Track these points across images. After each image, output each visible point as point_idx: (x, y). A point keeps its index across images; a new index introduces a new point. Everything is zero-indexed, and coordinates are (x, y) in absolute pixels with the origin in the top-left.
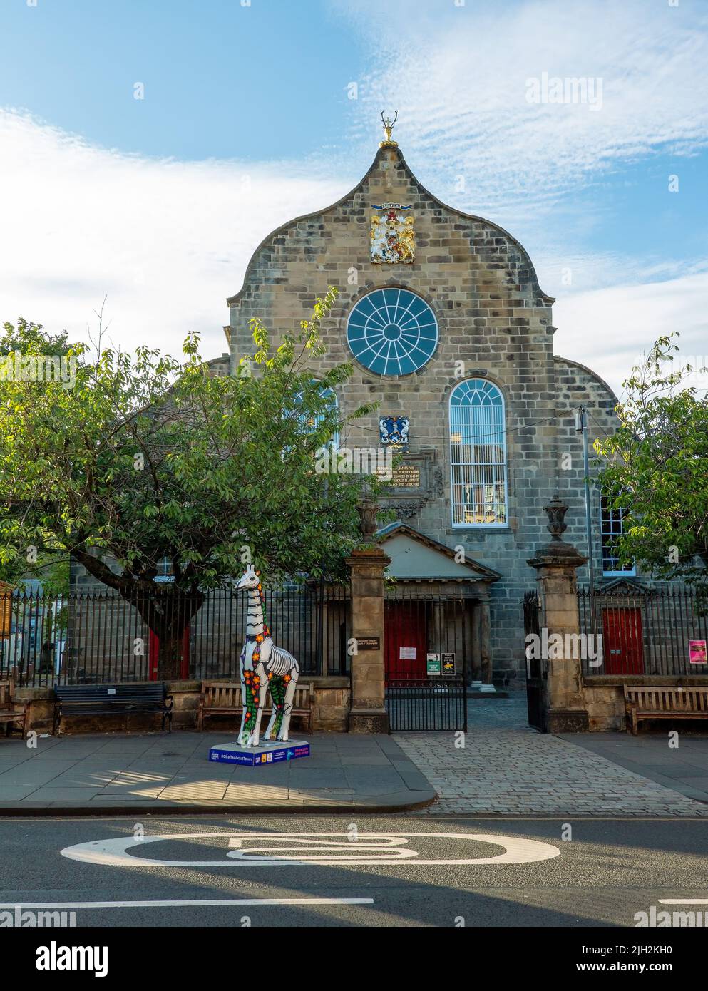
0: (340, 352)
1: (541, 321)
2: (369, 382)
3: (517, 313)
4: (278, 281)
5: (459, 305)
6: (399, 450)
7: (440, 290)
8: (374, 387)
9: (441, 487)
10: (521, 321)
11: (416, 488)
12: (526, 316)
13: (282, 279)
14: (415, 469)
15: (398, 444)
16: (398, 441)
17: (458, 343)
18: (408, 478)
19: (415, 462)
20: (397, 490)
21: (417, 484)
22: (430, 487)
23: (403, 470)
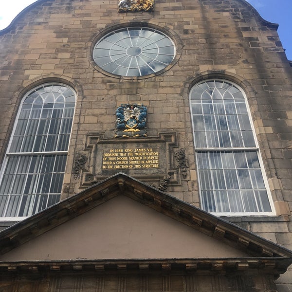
0: (85, 63)
1: (269, 39)
2: (110, 82)
3: (245, 35)
4: (39, 24)
5: (193, 31)
6: (136, 133)
7: (176, 24)
8: (113, 85)
9: (184, 169)
10: (250, 39)
11: (155, 171)
12: (255, 35)
13: (43, 23)
14: (154, 151)
15: (135, 128)
16: (135, 125)
17: (195, 54)
18: (145, 160)
19: (153, 145)
20: (132, 172)
21: (156, 166)
22: (171, 169)
23: (140, 152)
